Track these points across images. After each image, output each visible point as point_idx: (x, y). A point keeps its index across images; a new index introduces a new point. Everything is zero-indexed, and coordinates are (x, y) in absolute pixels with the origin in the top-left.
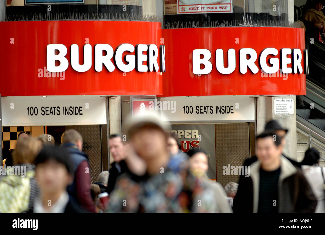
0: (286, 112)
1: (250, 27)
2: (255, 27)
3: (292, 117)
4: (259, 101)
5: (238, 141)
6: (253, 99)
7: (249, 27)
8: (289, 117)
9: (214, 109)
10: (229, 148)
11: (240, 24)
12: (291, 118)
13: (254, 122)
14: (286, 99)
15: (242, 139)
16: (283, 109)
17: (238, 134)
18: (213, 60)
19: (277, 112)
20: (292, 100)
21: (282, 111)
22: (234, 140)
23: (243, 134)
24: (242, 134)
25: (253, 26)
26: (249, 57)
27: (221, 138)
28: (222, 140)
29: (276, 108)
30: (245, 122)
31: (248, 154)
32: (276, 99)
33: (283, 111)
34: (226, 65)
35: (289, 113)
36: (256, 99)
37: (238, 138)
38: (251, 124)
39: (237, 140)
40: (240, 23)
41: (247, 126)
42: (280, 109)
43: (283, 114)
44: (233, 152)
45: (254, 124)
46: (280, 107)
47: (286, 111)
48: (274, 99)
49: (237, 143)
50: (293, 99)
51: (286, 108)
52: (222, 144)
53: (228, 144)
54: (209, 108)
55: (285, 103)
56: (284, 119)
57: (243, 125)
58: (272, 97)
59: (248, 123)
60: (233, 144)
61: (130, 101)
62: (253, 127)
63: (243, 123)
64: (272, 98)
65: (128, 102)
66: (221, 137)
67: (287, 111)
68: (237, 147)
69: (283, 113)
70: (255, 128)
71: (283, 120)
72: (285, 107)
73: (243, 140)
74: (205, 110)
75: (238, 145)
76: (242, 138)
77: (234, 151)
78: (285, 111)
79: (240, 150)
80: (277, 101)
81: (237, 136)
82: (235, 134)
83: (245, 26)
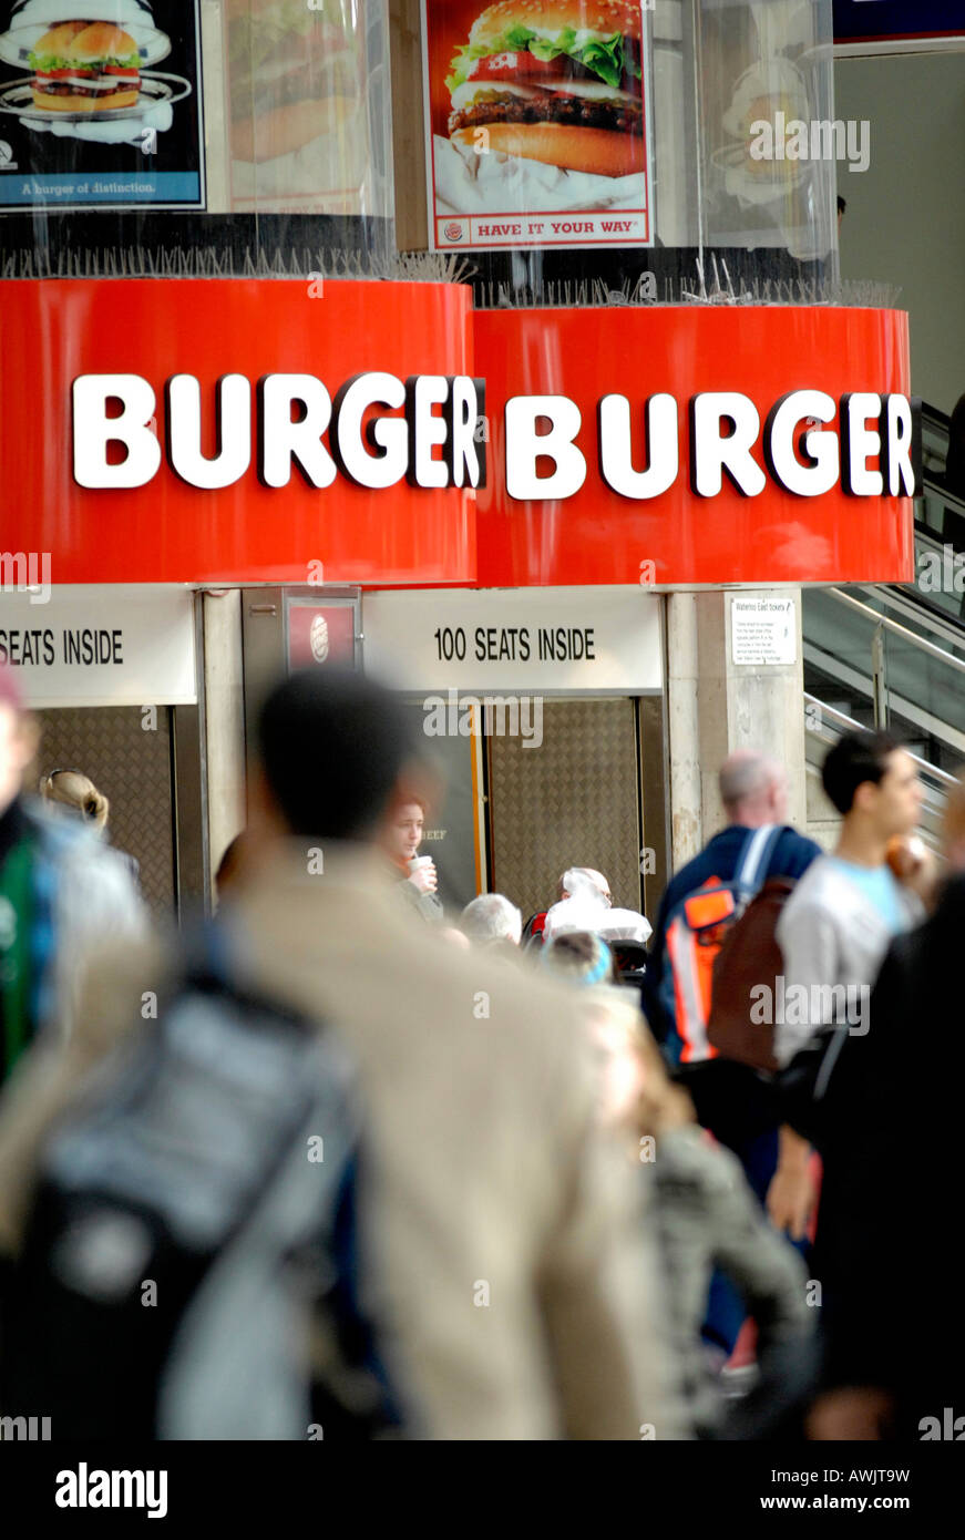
0: (769, 655)
1: (726, 304)
2: (746, 305)
3: (788, 674)
4: (676, 608)
5: (590, 774)
6: (656, 599)
7: (723, 306)
8: (779, 675)
9: (533, 641)
10: (549, 803)
11: (689, 294)
12: (787, 680)
13: (659, 697)
14: (768, 601)
15: (606, 763)
16: (760, 641)
17: (590, 746)
18: (590, 440)
19: (741, 655)
20: (789, 605)
21: (756, 648)
22: (570, 770)
23: (614, 744)
24: (604, 746)
25: (737, 302)
26: (728, 426)
27: (512, 761)
28: (518, 771)
29: (739, 638)
30: (624, 697)
31: (634, 827)
32: (736, 601)
33: (761, 648)
34: (641, 460)
35: (778, 659)
36: (666, 597)
37: (589, 760)
38: (644, 705)
39: (583, 770)
40: (689, 291)
41: (629, 713)
42: (750, 642)
43: (761, 662)
44: (566, 821)
45: (661, 704)
46: (749, 635)
47: (770, 652)
48: (732, 601)
49: (583, 785)
50: (791, 601)
51: (771, 638)
52: (519, 786)
53: (544, 786)
54: (517, 636)
55: (769, 616)
56: (763, 682)
57: (609, 707)
58: (726, 593)
59: (631, 698)
60: (565, 787)
61: (279, 610)
62: (656, 715)
63: (612, 700)
64: (723, 596)
65: (272, 610)
66: (515, 757)
67: (774, 652)
68: (584, 799)
69: (758, 659)
70: (661, 719)
71: (761, 686)
72: (766, 634)
73: (609, 768)
74: (504, 647)
75: (590, 789)
76: (604, 761)
77: (572, 814)
78: (766, 652)
79: (599, 810)
80: (740, 607)
81: (583, 754)
82: (578, 748)
83: (706, 300)
